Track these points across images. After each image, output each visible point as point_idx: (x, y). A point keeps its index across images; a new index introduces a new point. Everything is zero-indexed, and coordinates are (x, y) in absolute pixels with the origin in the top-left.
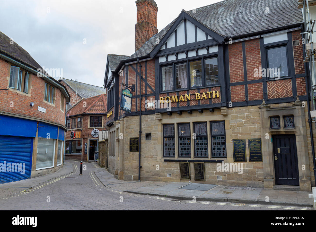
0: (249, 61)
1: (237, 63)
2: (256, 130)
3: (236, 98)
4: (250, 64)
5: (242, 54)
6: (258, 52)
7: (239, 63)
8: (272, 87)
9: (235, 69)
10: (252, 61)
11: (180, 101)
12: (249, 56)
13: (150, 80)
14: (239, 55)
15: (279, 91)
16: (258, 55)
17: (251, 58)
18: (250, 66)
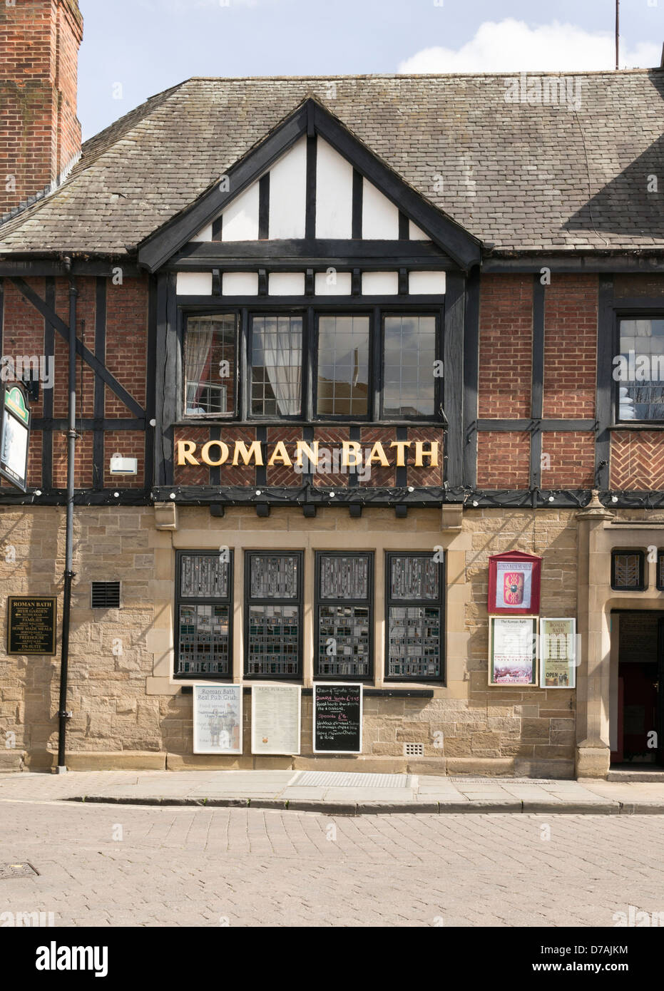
0: (554, 350)
1: (510, 351)
2: (560, 590)
3: (494, 475)
4: (556, 361)
5: (530, 320)
6: (589, 320)
7: (516, 350)
8: (627, 450)
9: (501, 369)
10: (565, 350)
11: (271, 463)
12: (556, 332)
13: (123, 363)
14: (520, 323)
15: (649, 466)
16: (587, 333)
17: (563, 338)
18: (556, 369)
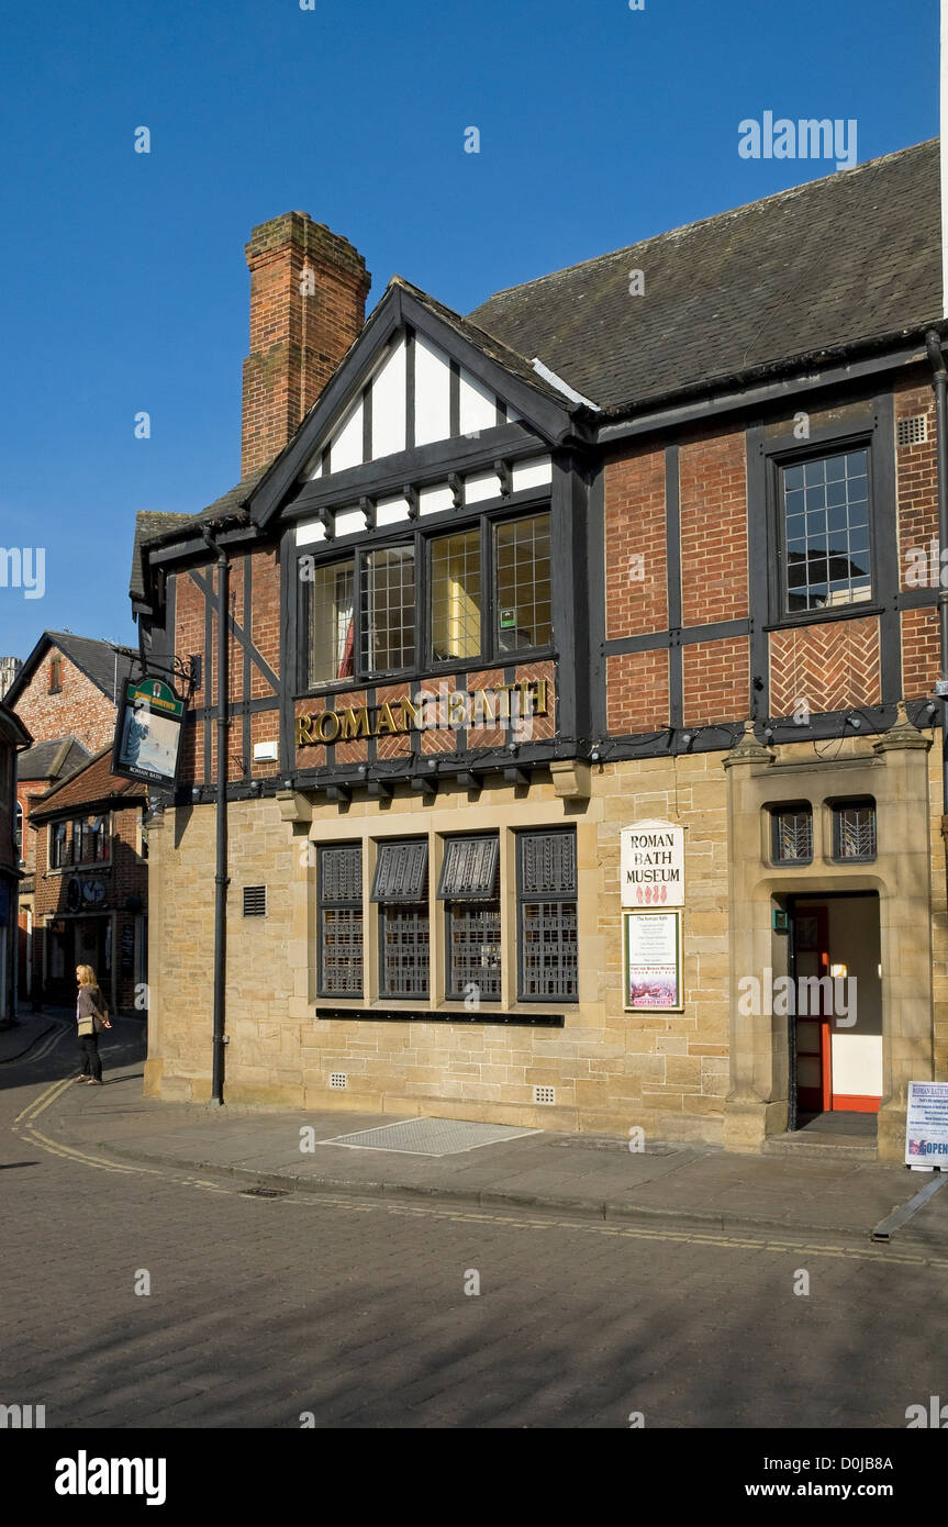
0: (692, 530)
1: (640, 541)
2: (710, 870)
3: (627, 714)
4: (697, 543)
5: (662, 495)
6: (735, 479)
7: (648, 539)
8: (791, 656)
10: (707, 527)
12: (695, 504)
13: (265, 634)
14: (651, 501)
15: (821, 675)
16: (735, 496)
17: (704, 511)
18: (696, 556)
